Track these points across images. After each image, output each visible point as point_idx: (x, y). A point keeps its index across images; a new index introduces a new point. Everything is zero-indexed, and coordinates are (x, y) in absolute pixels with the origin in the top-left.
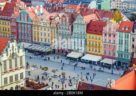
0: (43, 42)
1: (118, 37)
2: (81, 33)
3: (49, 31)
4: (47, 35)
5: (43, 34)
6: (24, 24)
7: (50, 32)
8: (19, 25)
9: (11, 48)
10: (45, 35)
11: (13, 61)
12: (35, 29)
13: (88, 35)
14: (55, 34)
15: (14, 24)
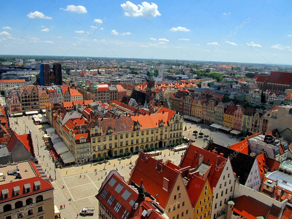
0: (197, 115)
1: (243, 118)
2: (221, 112)
3: (201, 109)
4: (200, 112)
5: (198, 111)
6: (187, 104)
7: (201, 110)
8: (185, 104)
9: (176, 117)
12: (193, 107)
13: (225, 115)
14: (205, 112)
15: (181, 103)
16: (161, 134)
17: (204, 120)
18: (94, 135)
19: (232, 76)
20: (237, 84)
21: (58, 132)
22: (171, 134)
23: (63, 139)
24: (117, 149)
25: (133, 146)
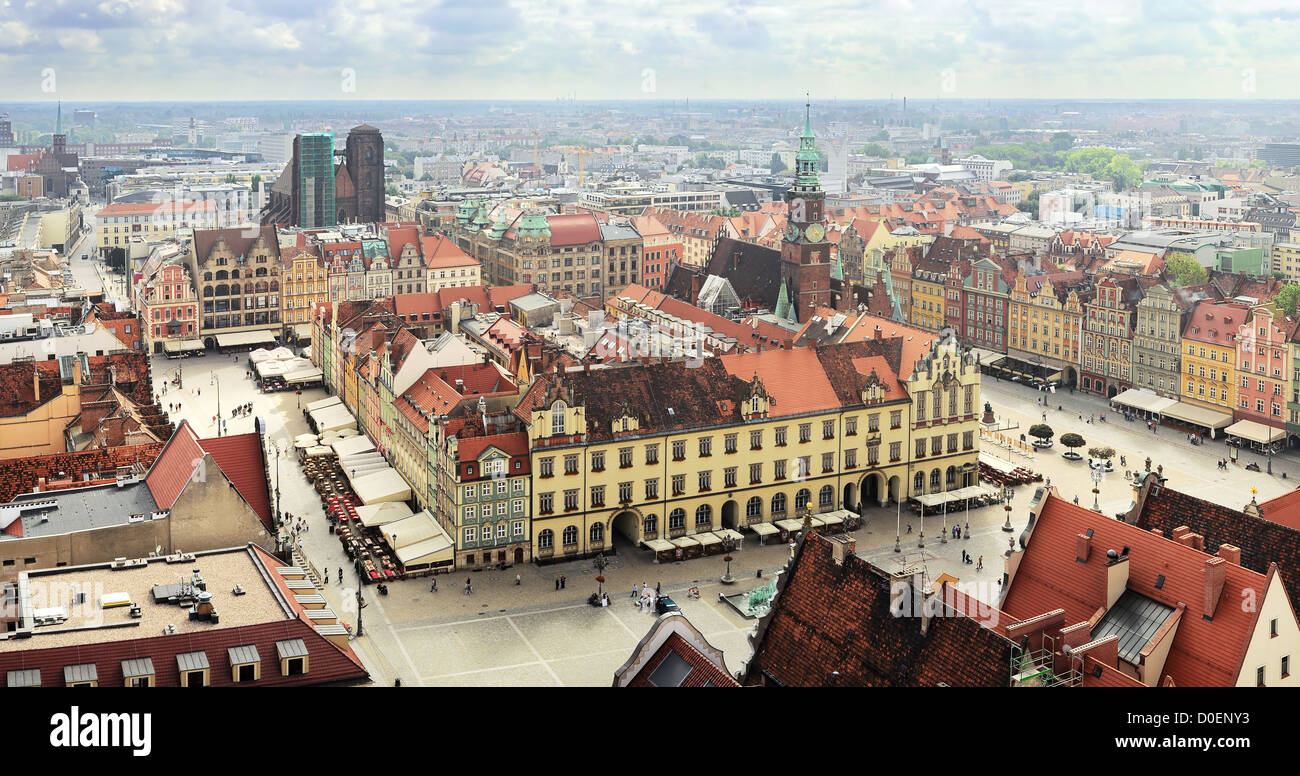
0: (1040, 351)
1: (1291, 359)
2: (1163, 335)
3: (1057, 321)
4: (1051, 332)
5: (1040, 330)
6: (985, 296)
7: (1060, 326)
8: (971, 299)
9: (940, 359)
10: (1046, 333)
11: (946, 396)
12: (1015, 312)
13: (1186, 344)
14: (1077, 332)
15: (954, 294)
16: (873, 444)
17: (1078, 370)
18: (547, 443)
19: (1189, 160)
20: (1222, 196)
21: (370, 423)
22: (921, 443)
23: (394, 458)
24: (657, 510)
25: (736, 497)
